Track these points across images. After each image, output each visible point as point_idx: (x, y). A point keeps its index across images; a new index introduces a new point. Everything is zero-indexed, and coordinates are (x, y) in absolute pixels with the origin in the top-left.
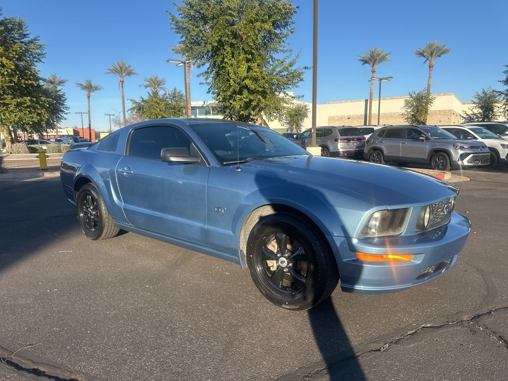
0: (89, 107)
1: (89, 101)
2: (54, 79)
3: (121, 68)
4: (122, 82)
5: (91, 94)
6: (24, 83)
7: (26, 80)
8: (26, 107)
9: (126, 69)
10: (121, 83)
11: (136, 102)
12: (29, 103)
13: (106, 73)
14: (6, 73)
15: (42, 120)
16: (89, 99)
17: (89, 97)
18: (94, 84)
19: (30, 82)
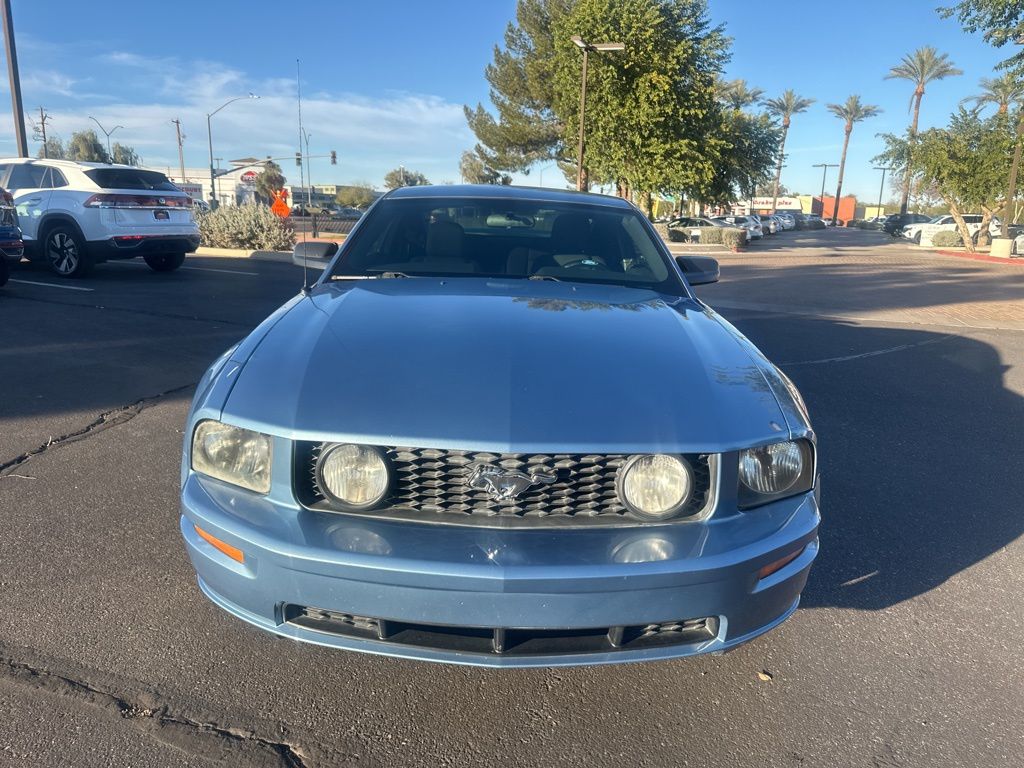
0: (845, 153)
1: (847, 141)
2: (788, 100)
3: (922, 63)
4: (920, 94)
5: (854, 125)
6: (683, 114)
7: (688, 108)
8: (679, 159)
9: (936, 62)
10: (916, 97)
11: (895, 141)
12: (685, 150)
13: (885, 79)
14: (656, 99)
15: (702, 182)
16: (848, 137)
17: (848, 133)
18: (864, 104)
19: (693, 112)
